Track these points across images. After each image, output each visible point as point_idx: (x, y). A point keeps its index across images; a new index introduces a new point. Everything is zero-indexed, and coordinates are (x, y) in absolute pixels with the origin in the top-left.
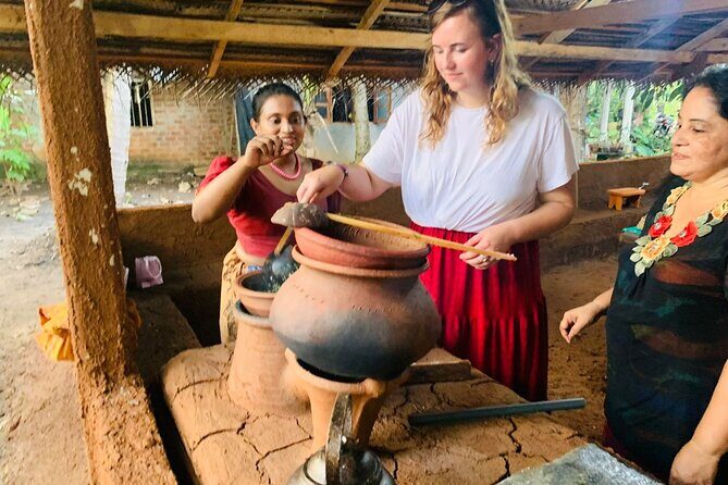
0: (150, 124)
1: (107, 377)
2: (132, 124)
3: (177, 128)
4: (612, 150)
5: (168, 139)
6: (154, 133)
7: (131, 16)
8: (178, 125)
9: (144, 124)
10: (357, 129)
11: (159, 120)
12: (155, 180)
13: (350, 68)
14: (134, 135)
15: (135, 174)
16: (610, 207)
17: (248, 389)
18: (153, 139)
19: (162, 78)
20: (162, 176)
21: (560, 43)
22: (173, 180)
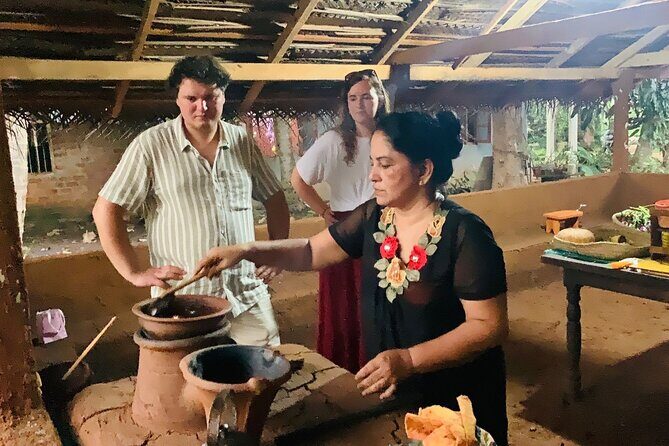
0: (50, 170)
1: (14, 413)
2: (29, 171)
3: (80, 172)
4: (556, 171)
5: (68, 184)
6: (54, 178)
7: (28, 61)
8: (80, 168)
9: (43, 170)
10: (281, 162)
11: (59, 164)
12: (55, 231)
13: (264, 101)
14: (31, 181)
15: (32, 225)
16: (548, 231)
17: (150, 409)
18: (53, 185)
19: (62, 120)
20: (62, 226)
21: (480, 66)
22: (76, 229)
